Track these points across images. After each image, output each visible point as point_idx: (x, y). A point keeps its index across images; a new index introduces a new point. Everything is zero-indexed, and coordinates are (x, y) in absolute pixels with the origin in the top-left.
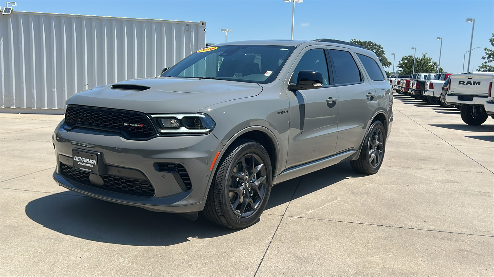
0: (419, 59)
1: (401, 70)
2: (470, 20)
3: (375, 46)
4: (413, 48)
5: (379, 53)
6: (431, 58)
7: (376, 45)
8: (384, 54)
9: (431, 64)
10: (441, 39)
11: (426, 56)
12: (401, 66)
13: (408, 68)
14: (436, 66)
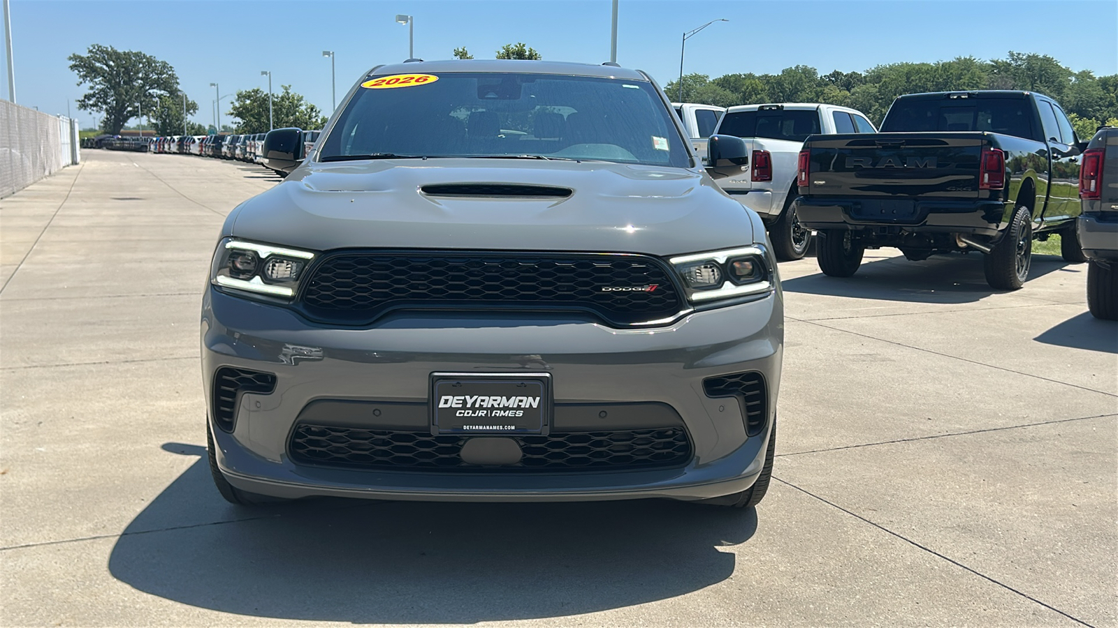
0: (277, 98)
1: (239, 123)
2: (404, 18)
3: (153, 65)
4: (265, 73)
5: (164, 82)
6: (301, 96)
7: (155, 62)
8: (178, 83)
9: (303, 108)
10: (331, 56)
11: (291, 92)
12: (239, 113)
13: (254, 118)
14: (314, 114)
